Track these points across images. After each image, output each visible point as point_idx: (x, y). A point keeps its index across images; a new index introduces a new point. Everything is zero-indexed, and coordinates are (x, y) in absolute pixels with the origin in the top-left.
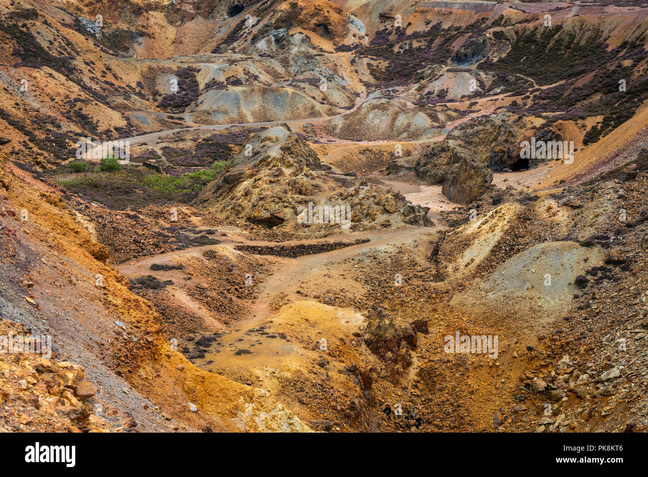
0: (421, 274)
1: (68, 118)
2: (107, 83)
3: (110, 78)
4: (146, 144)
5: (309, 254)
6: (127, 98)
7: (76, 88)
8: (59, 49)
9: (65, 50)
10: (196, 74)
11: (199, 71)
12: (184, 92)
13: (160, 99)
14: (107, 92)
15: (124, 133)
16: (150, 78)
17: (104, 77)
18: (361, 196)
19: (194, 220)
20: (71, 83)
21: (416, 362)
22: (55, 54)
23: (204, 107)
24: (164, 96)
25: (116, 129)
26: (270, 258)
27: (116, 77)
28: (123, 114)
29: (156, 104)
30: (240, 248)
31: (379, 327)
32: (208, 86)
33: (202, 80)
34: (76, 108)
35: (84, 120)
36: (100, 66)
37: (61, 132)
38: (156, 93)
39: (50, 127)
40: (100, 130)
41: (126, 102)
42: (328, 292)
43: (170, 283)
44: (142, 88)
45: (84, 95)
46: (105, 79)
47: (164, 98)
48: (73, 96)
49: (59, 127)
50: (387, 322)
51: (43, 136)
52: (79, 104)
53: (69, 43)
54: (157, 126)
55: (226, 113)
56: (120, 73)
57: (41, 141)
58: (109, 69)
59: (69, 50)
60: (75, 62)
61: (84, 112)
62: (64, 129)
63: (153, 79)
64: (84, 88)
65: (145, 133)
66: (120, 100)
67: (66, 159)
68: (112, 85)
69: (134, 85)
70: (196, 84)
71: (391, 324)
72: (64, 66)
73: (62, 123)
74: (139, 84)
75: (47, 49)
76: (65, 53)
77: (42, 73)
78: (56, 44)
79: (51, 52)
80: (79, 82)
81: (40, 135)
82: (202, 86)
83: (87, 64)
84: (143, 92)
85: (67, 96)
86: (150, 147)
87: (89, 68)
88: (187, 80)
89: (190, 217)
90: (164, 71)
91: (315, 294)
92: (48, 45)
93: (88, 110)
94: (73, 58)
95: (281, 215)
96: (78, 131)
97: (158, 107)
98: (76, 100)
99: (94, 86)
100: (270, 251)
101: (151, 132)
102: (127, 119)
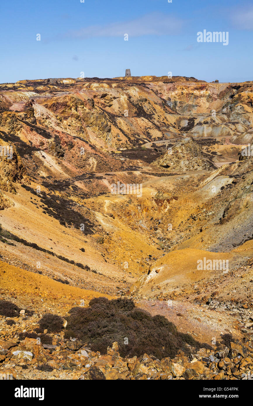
0: (193, 184)
1: (144, 134)
2: (163, 122)
3: (165, 121)
4: (164, 143)
5: (165, 176)
6: (168, 127)
7: (150, 124)
8: (150, 111)
9: (152, 112)
10: (195, 120)
11: (196, 119)
12: (189, 126)
13: (180, 128)
14: (161, 125)
15: (160, 139)
16: (179, 121)
17: (163, 120)
18: (193, 160)
19: (140, 164)
20: (149, 122)
21: (168, 207)
22: (148, 113)
23: (192, 131)
24: (182, 127)
25: (158, 138)
26: (152, 176)
27: (167, 120)
28: (162, 133)
29: (179, 130)
30: (142, 173)
31: (158, 196)
32: (197, 124)
33: (196, 122)
34: (147, 131)
35: (148, 134)
36: (163, 117)
37: (139, 138)
38: (180, 126)
39: (137, 136)
40: (152, 138)
41: (166, 129)
42: (161, 187)
43: (105, 178)
44: (175, 124)
45: (152, 126)
46: (163, 121)
47: (182, 128)
48: (148, 127)
49: (139, 136)
50: (161, 194)
51: (133, 139)
52: (148, 129)
53: (154, 110)
54: (173, 137)
55: (198, 133)
56: (169, 119)
57: (132, 140)
58: (166, 118)
59: (154, 112)
60: (153, 116)
61: (149, 132)
62: (141, 137)
63: (180, 122)
64: (154, 124)
65: (167, 139)
66: (165, 128)
67: (136, 146)
68: (165, 123)
69: (173, 123)
70: (194, 123)
71: (162, 195)
72: (149, 117)
73: (141, 135)
74: (175, 123)
75: (146, 112)
76: (152, 113)
77: (140, 119)
78: (150, 110)
79: (147, 112)
80: (152, 123)
81: (132, 138)
82: (195, 124)
83: (159, 116)
84: (175, 126)
85: (146, 127)
86: (165, 144)
87: (159, 117)
88: (191, 122)
89: (139, 163)
90: (184, 119)
91: (156, 187)
92: (147, 110)
93: (150, 131)
94: (154, 114)
95: (169, 165)
96: (145, 137)
97: (179, 131)
98: (148, 128)
99: (158, 124)
100: (153, 174)
101: (169, 139)
102: (163, 134)
